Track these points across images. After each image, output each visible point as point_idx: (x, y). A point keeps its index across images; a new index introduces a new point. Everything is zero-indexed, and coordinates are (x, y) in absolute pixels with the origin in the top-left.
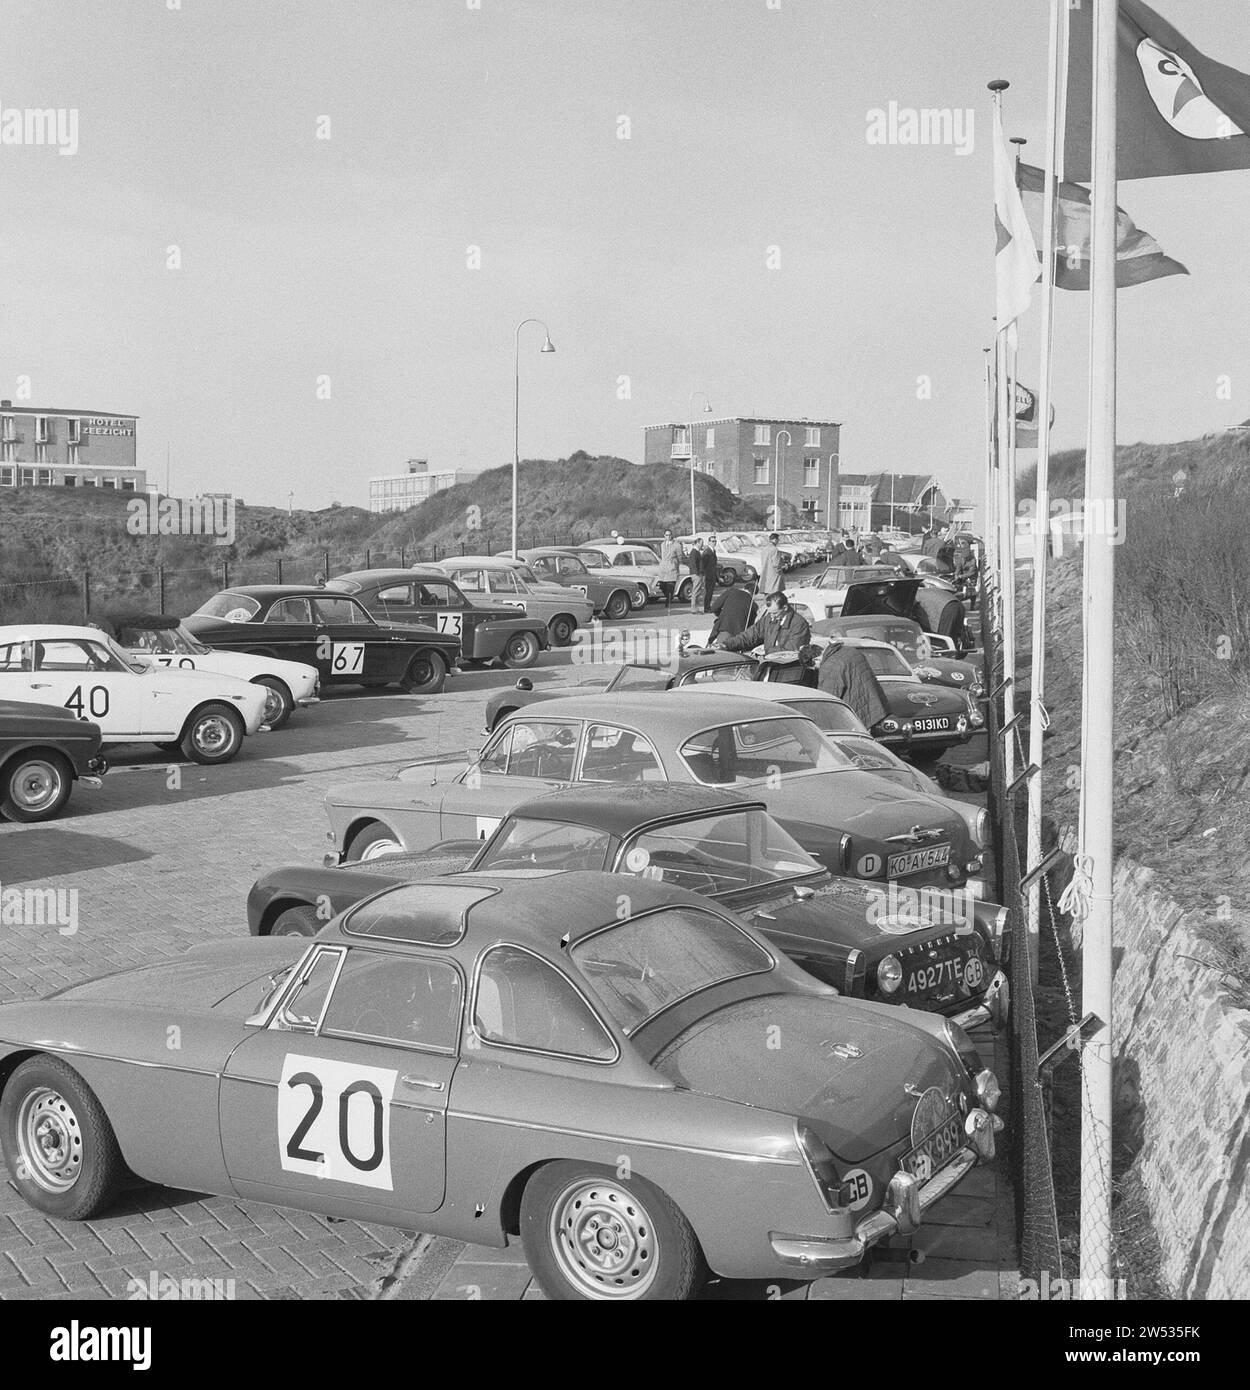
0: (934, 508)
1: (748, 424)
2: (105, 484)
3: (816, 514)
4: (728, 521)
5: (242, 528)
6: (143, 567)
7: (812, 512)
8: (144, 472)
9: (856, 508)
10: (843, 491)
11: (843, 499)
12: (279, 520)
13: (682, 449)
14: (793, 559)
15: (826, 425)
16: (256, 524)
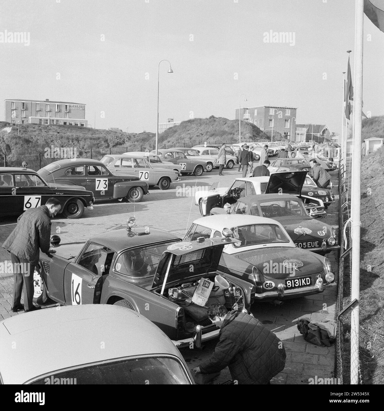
0: (326, 135)
1: (268, 108)
2: (76, 124)
3: (288, 136)
4: (258, 138)
5: (111, 138)
6: (81, 150)
7: (287, 136)
8: (87, 121)
9: (301, 135)
10: (297, 129)
11: (297, 132)
12: (123, 136)
13: (247, 115)
14: (274, 152)
15: (292, 109)
16: (116, 137)
